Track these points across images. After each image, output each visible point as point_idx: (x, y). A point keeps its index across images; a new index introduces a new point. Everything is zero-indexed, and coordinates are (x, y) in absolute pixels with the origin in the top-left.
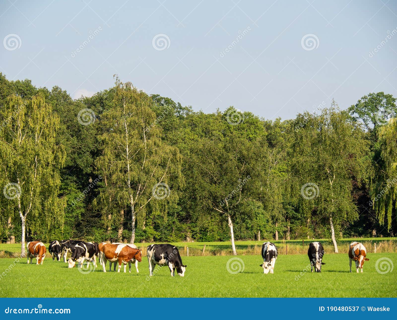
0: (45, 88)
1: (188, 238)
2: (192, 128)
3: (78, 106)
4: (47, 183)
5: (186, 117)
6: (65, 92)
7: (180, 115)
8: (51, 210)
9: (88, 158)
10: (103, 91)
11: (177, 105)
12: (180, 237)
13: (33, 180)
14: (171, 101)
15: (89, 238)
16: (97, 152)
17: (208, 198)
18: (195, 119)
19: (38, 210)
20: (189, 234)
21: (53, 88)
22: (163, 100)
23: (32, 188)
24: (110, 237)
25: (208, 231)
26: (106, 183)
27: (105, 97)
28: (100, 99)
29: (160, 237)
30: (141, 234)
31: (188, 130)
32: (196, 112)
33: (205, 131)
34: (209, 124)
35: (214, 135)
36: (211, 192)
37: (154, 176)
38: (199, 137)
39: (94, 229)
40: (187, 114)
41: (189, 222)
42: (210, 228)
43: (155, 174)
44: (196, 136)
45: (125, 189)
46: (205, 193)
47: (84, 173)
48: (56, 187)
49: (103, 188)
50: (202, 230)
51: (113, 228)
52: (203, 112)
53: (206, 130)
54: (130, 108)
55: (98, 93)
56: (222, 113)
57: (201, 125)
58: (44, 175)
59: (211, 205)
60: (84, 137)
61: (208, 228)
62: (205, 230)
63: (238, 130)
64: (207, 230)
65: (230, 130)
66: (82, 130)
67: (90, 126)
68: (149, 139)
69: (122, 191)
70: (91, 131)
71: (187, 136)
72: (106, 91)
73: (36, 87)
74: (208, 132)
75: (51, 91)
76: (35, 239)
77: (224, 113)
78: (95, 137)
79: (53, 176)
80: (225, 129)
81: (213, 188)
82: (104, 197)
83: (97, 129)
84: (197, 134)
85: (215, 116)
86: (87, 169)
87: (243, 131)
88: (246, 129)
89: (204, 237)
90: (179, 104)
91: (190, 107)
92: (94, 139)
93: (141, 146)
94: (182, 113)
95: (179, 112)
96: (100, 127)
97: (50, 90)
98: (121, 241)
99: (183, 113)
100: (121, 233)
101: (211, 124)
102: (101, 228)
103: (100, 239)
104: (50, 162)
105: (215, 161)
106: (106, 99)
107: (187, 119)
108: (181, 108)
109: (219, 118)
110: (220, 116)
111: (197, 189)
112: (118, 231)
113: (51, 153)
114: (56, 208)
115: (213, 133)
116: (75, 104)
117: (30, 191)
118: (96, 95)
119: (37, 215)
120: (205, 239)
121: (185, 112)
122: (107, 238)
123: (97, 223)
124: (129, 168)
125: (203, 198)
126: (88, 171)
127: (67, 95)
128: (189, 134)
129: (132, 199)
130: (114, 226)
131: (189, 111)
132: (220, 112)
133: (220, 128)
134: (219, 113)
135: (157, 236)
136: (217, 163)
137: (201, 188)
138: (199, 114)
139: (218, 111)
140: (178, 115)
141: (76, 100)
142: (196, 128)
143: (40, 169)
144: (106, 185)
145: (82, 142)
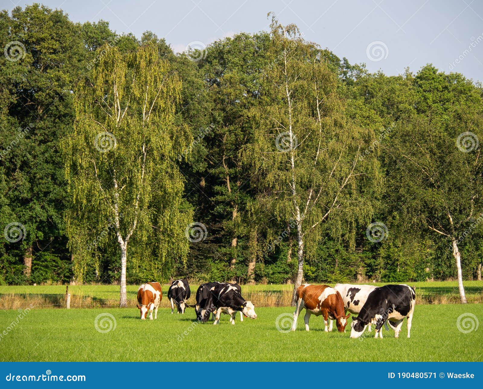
0: (130, 34)
1: (359, 276)
2: (366, 99)
3: (183, 63)
4: (162, 187)
5: (357, 82)
6: (163, 41)
7: (346, 77)
8: (168, 231)
9: (200, 148)
10: (222, 39)
11: (342, 62)
12: (348, 275)
13: (139, 183)
14: (333, 55)
15: (202, 276)
16: (214, 138)
17: (421, 211)
18: (372, 85)
19: (148, 231)
20: (362, 270)
21: (144, 34)
22: (319, 54)
23: (137, 195)
24: (236, 274)
25: (397, 265)
26: (229, 187)
27: (227, 48)
28: (219, 53)
29: (315, 274)
30: (284, 270)
31: (360, 102)
32: (372, 73)
33: (387, 103)
34: (394, 93)
35: (401, 111)
36: (425, 202)
37: (334, 175)
38: (377, 113)
39: (210, 262)
40: (358, 77)
41: (360, 250)
42: (402, 259)
43: (336, 173)
44: (373, 111)
45: (286, 197)
46: (417, 204)
47: (194, 171)
48: (176, 194)
49: (225, 195)
50: (388, 263)
51: (239, 261)
52: (384, 73)
53: (389, 102)
54: (295, 65)
55: (216, 42)
56: (414, 75)
57: (380, 94)
58: (157, 174)
59: (425, 222)
60: (194, 114)
61: (398, 260)
62: (393, 264)
63: (440, 102)
64: (396, 263)
65: (427, 103)
66: (191, 102)
67: (204, 97)
68: (325, 115)
69: (283, 200)
70: (206, 105)
71: (358, 111)
72: (229, 39)
73: (116, 34)
74: (392, 105)
75: (140, 39)
76: (115, 277)
77: (416, 75)
78: (212, 114)
79: (171, 177)
80: (419, 100)
81: (429, 194)
82: (253, 210)
83: (215, 101)
84: (374, 109)
85: (402, 79)
86: (199, 166)
87: (447, 103)
88: (452, 101)
89: (392, 274)
90: (345, 60)
91: (363, 66)
92: (211, 118)
93: (313, 126)
94: (350, 74)
95: (345, 73)
96: (219, 98)
97: (139, 37)
98: (253, 281)
99: (352, 75)
100: (253, 267)
101: (397, 93)
102: (221, 260)
103: (219, 277)
104: (167, 154)
105: (431, 151)
106: (229, 52)
107: (357, 84)
108: (348, 67)
109: (409, 82)
110: (410, 79)
111: (404, 196)
112: (247, 266)
113: (169, 139)
114: (177, 228)
115: (399, 107)
116: (179, 60)
117: (135, 200)
118: (213, 45)
119: (145, 239)
120: (393, 277)
121: (355, 72)
122: (231, 277)
123: (213, 252)
124: (293, 163)
125: (412, 211)
126: (201, 168)
127: (166, 46)
128: (362, 108)
129: (298, 212)
130: (242, 257)
131: (361, 71)
132: (411, 73)
133: (411, 99)
134: (408, 76)
135: (310, 273)
136: (434, 154)
137: (410, 195)
138: (376, 76)
139: (407, 71)
140: (344, 78)
141: (180, 54)
142: (372, 100)
143: (152, 164)
144: (228, 191)
145: (191, 121)
